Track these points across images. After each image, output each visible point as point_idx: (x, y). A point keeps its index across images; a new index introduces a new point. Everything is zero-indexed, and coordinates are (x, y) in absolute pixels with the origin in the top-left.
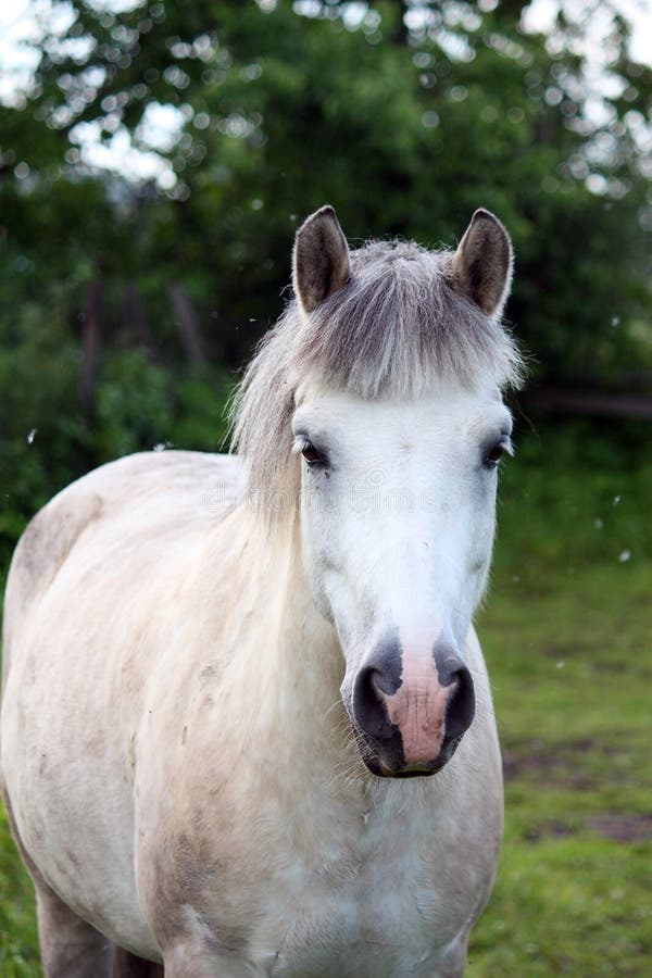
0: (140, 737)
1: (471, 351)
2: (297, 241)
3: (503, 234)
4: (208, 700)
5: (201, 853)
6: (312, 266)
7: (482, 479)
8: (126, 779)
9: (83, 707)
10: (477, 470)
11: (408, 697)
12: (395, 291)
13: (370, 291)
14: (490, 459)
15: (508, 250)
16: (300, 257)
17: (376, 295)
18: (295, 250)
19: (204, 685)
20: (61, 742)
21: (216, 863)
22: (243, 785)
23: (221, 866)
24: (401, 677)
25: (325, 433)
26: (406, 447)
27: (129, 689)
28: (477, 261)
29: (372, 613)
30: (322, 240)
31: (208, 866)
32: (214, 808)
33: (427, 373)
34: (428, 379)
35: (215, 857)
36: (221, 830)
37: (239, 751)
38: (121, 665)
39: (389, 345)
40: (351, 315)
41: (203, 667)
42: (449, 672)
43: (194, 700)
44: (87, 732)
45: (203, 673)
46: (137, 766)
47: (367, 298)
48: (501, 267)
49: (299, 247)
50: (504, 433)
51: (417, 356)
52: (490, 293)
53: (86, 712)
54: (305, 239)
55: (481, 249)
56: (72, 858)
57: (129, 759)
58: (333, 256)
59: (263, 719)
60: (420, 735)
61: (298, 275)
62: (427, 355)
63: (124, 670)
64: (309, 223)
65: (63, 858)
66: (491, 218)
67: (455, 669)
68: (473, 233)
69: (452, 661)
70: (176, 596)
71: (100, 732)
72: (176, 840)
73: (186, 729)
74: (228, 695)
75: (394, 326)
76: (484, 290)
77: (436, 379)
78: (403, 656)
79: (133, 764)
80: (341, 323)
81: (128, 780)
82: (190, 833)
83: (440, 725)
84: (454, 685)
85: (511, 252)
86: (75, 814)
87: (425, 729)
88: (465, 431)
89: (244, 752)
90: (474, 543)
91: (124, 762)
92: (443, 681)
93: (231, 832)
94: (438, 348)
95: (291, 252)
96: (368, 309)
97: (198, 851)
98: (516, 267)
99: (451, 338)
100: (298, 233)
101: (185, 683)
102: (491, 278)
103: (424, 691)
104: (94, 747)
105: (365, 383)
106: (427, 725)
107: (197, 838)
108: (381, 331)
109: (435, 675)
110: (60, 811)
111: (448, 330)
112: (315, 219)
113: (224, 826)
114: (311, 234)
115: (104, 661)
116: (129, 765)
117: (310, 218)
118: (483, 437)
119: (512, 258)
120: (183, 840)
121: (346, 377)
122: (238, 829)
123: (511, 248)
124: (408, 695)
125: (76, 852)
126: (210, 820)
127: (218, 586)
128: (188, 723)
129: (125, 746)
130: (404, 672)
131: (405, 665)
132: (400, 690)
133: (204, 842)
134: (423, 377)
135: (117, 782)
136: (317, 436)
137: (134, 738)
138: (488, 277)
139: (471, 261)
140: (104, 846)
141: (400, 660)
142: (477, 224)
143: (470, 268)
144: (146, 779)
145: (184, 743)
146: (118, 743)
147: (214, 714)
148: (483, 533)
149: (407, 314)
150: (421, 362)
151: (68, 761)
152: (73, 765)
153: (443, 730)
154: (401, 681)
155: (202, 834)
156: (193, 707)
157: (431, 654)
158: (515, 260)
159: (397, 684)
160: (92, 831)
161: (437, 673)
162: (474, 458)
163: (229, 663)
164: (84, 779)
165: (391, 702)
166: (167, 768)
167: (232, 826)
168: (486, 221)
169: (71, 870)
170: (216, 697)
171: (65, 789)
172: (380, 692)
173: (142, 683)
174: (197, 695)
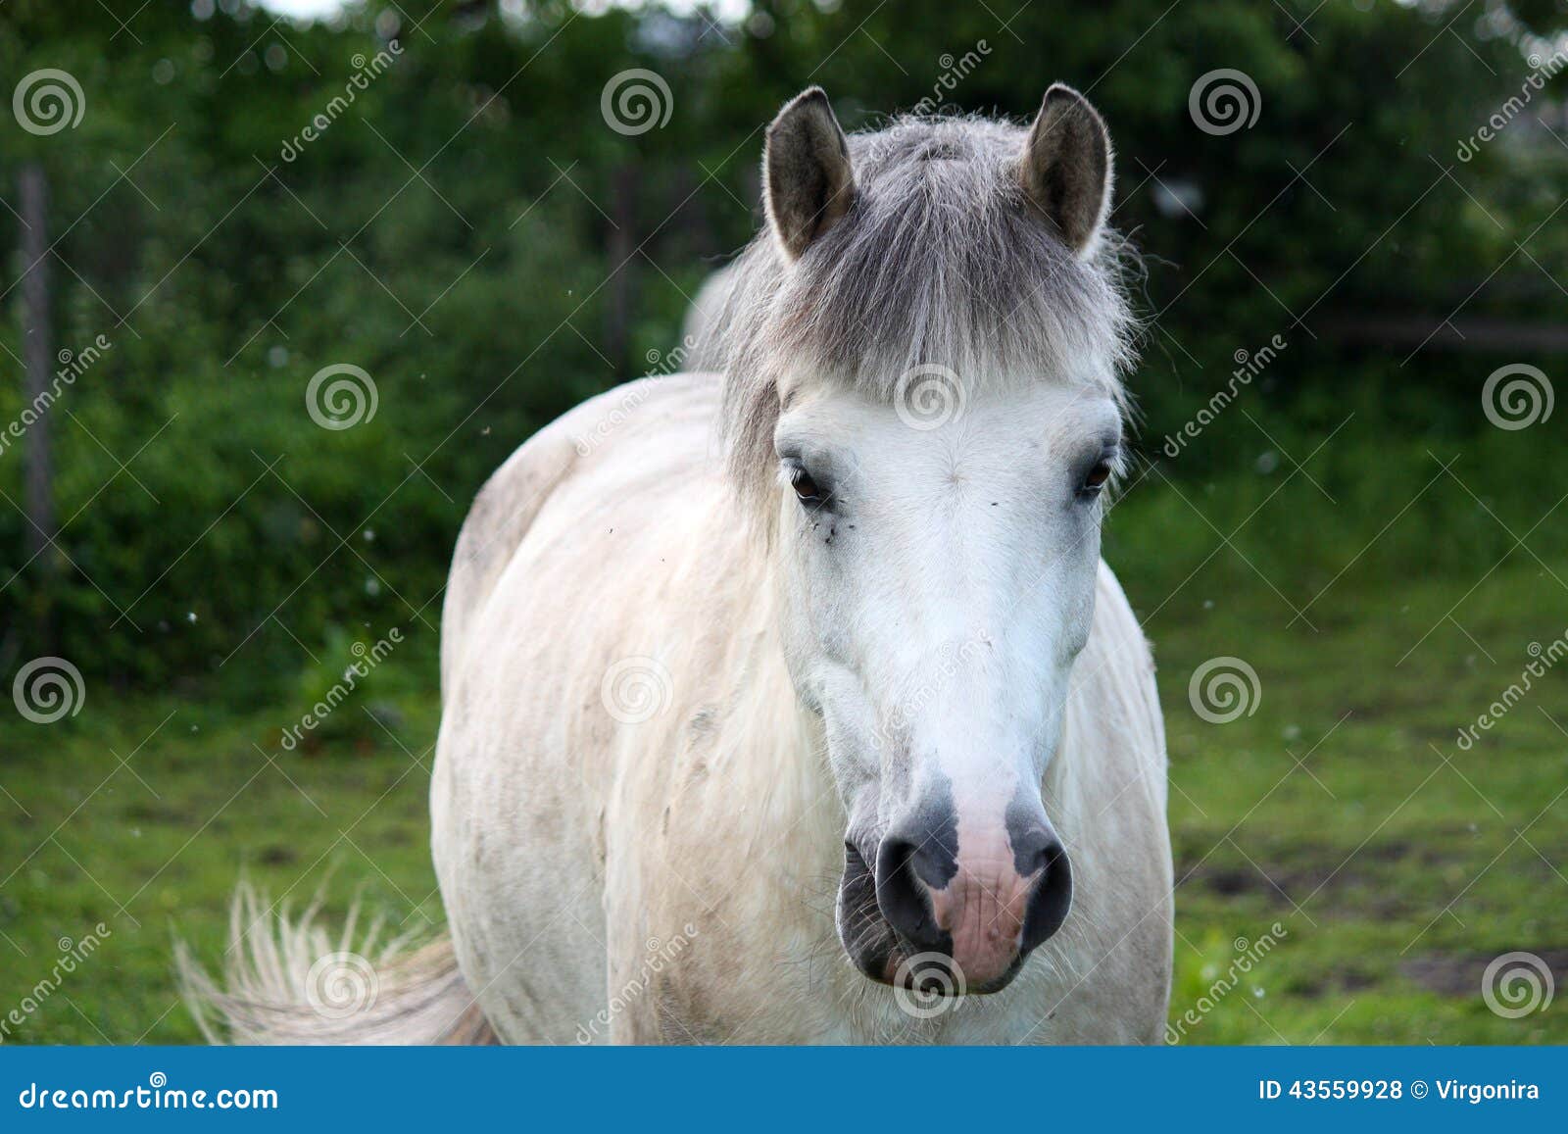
0: (612, 816)
1: (1051, 320)
2: (768, 142)
3: (1093, 120)
4: (700, 767)
5: (693, 1008)
6: (795, 182)
7: (1076, 520)
8: (594, 876)
9: (530, 759)
10: (1067, 507)
11: (966, 891)
12: (930, 224)
13: (888, 226)
14: (1088, 485)
15: (1103, 145)
16: (773, 167)
17: (900, 233)
18: (766, 156)
19: (695, 743)
20: (502, 814)
21: (716, 1024)
22: (752, 905)
23: (724, 1028)
24: (957, 861)
25: (828, 455)
26: (954, 479)
27: (596, 740)
28: (1056, 164)
29: (907, 752)
30: (808, 139)
31: (705, 1027)
32: (709, 939)
33: (984, 362)
34: (984, 372)
35: (714, 1013)
36: (722, 972)
37: (746, 849)
38: (581, 701)
39: (921, 321)
40: (860, 269)
41: (693, 715)
42: (1031, 853)
43: (681, 765)
44: (537, 799)
45: (694, 724)
46: (608, 859)
47: (884, 239)
48: (1093, 173)
49: (772, 152)
50: (1108, 443)
51: (966, 337)
52: (1080, 213)
53: (535, 769)
54: (781, 142)
55: (1061, 148)
56: (529, 992)
57: (597, 849)
58: (827, 164)
59: (780, 808)
60: (982, 945)
61: (773, 195)
62: (982, 333)
63: (587, 707)
64: (787, 115)
65: (516, 992)
66: (1074, 98)
67: (1042, 847)
68: (1045, 122)
69: (1037, 833)
70: (662, 595)
71: (555, 800)
72: (657, 984)
73: (668, 811)
74: (730, 763)
75: (929, 283)
76: (1070, 208)
77: (998, 370)
78: (959, 828)
79: (603, 858)
80: (844, 283)
81: (597, 880)
82: (675, 974)
83: (1016, 932)
84: (1040, 872)
85: (1109, 148)
86: (528, 925)
87: (990, 937)
88: (1045, 446)
89: (753, 855)
90: (1066, 622)
91: (590, 851)
92: (1022, 869)
93: (738, 975)
94: (1000, 320)
95: (761, 160)
96: (887, 260)
97: (688, 1003)
98: (1117, 170)
99: (1019, 298)
100: (769, 130)
101: (670, 738)
102: (1079, 189)
103: (992, 882)
104: (547, 823)
105: (884, 381)
106: (995, 932)
107: (686, 983)
108: (907, 298)
109: (1010, 857)
110: (506, 919)
111: (1014, 290)
112: (795, 108)
113: (727, 968)
114: (789, 131)
115: (560, 689)
116: (597, 859)
117: (788, 106)
118: (1075, 455)
119: (1110, 157)
120: (666, 985)
121: (854, 370)
122: (746, 974)
123: (1108, 142)
124: (966, 887)
125: (533, 983)
126: (705, 956)
127: (720, 583)
128: (672, 801)
129: (592, 827)
130: (960, 853)
131: (961, 842)
132: (953, 882)
133: (697, 991)
134: (977, 368)
135: (583, 880)
136: (816, 460)
137: (603, 816)
138: (1073, 189)
139: (1046, 165)
140: (571, 977)
141: (955, 833)
142: (1052, 108)
143: (1046, 174)
144: (621, 883)
145: (665, 832)
146: (580, 821)
147: (709, 790)
148: (1081, 605)
149: (948, 266)
150: (974, 346)
151: (513, 845)
152: (520, 851)
153: (1019, 941)
154: (956, 868)
155: (693, 978)
156: (679, 775)
157: (1002, 823)
158: (1115, 160)
159: (949, 870)
160: (554, 953)
161: (1013, 855)
162: (1061, 490)
163: (730, 713)
164: (537, 872)
165: (938, 899)
166: (645, 871)
167: (739, 967)
168: (1065, 102)
169: (529, 1010)
170: (711, 764)
171: (509, 888)
172: (921, 882)
173: (613, 731)
174: (684, 759)
